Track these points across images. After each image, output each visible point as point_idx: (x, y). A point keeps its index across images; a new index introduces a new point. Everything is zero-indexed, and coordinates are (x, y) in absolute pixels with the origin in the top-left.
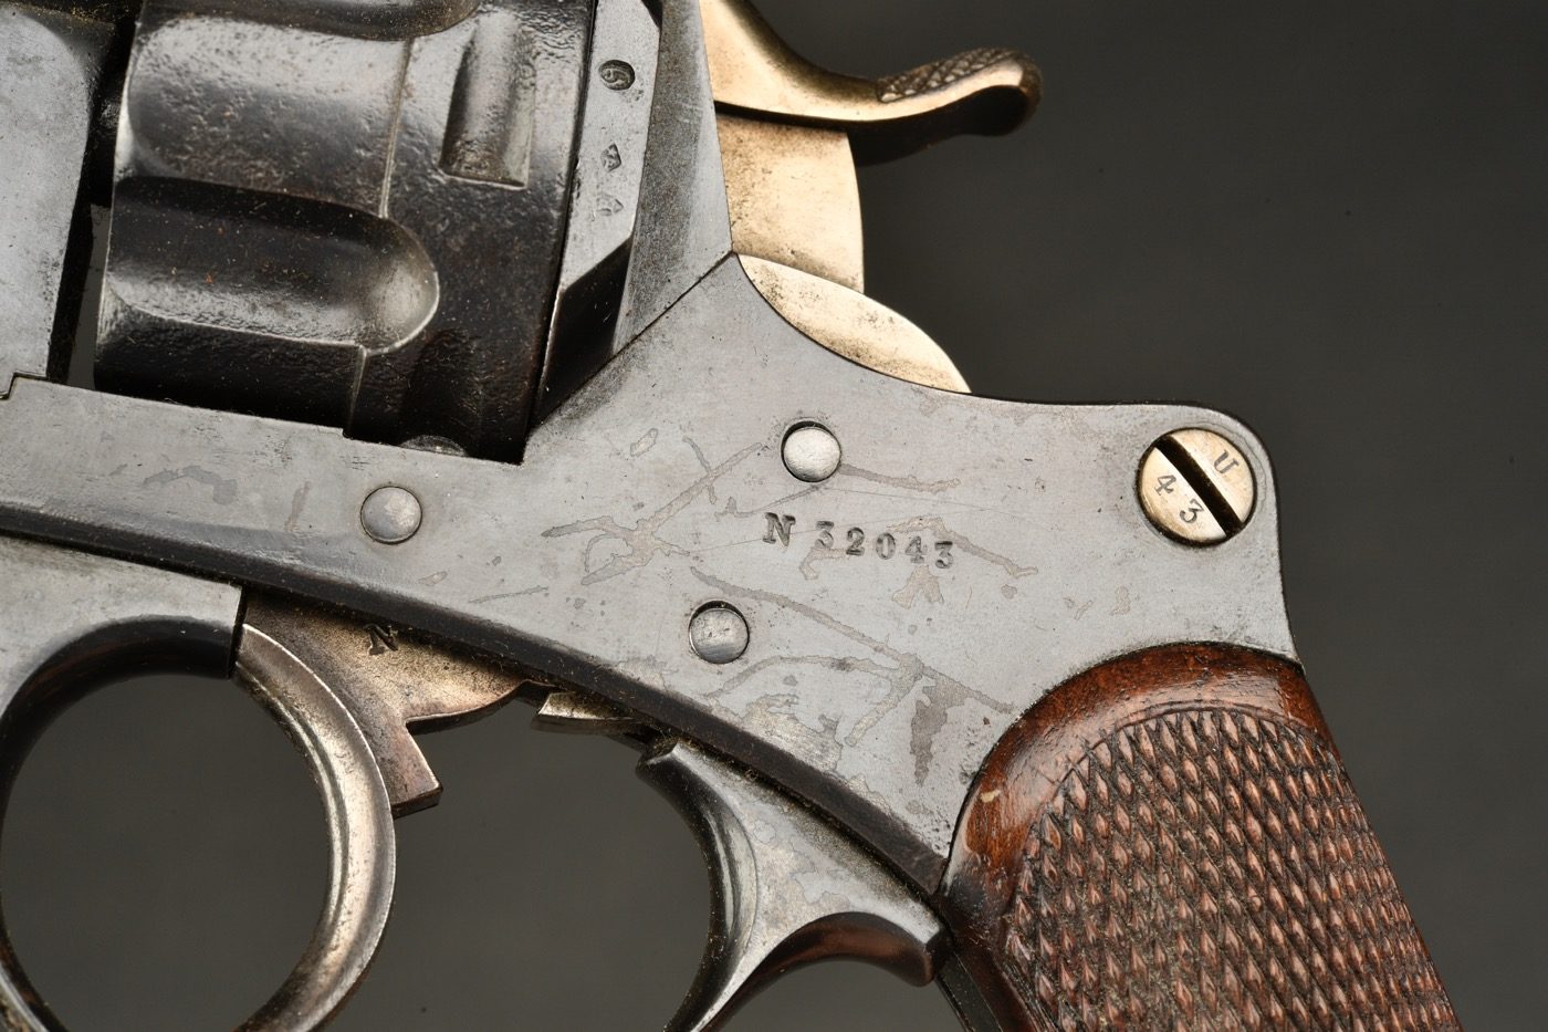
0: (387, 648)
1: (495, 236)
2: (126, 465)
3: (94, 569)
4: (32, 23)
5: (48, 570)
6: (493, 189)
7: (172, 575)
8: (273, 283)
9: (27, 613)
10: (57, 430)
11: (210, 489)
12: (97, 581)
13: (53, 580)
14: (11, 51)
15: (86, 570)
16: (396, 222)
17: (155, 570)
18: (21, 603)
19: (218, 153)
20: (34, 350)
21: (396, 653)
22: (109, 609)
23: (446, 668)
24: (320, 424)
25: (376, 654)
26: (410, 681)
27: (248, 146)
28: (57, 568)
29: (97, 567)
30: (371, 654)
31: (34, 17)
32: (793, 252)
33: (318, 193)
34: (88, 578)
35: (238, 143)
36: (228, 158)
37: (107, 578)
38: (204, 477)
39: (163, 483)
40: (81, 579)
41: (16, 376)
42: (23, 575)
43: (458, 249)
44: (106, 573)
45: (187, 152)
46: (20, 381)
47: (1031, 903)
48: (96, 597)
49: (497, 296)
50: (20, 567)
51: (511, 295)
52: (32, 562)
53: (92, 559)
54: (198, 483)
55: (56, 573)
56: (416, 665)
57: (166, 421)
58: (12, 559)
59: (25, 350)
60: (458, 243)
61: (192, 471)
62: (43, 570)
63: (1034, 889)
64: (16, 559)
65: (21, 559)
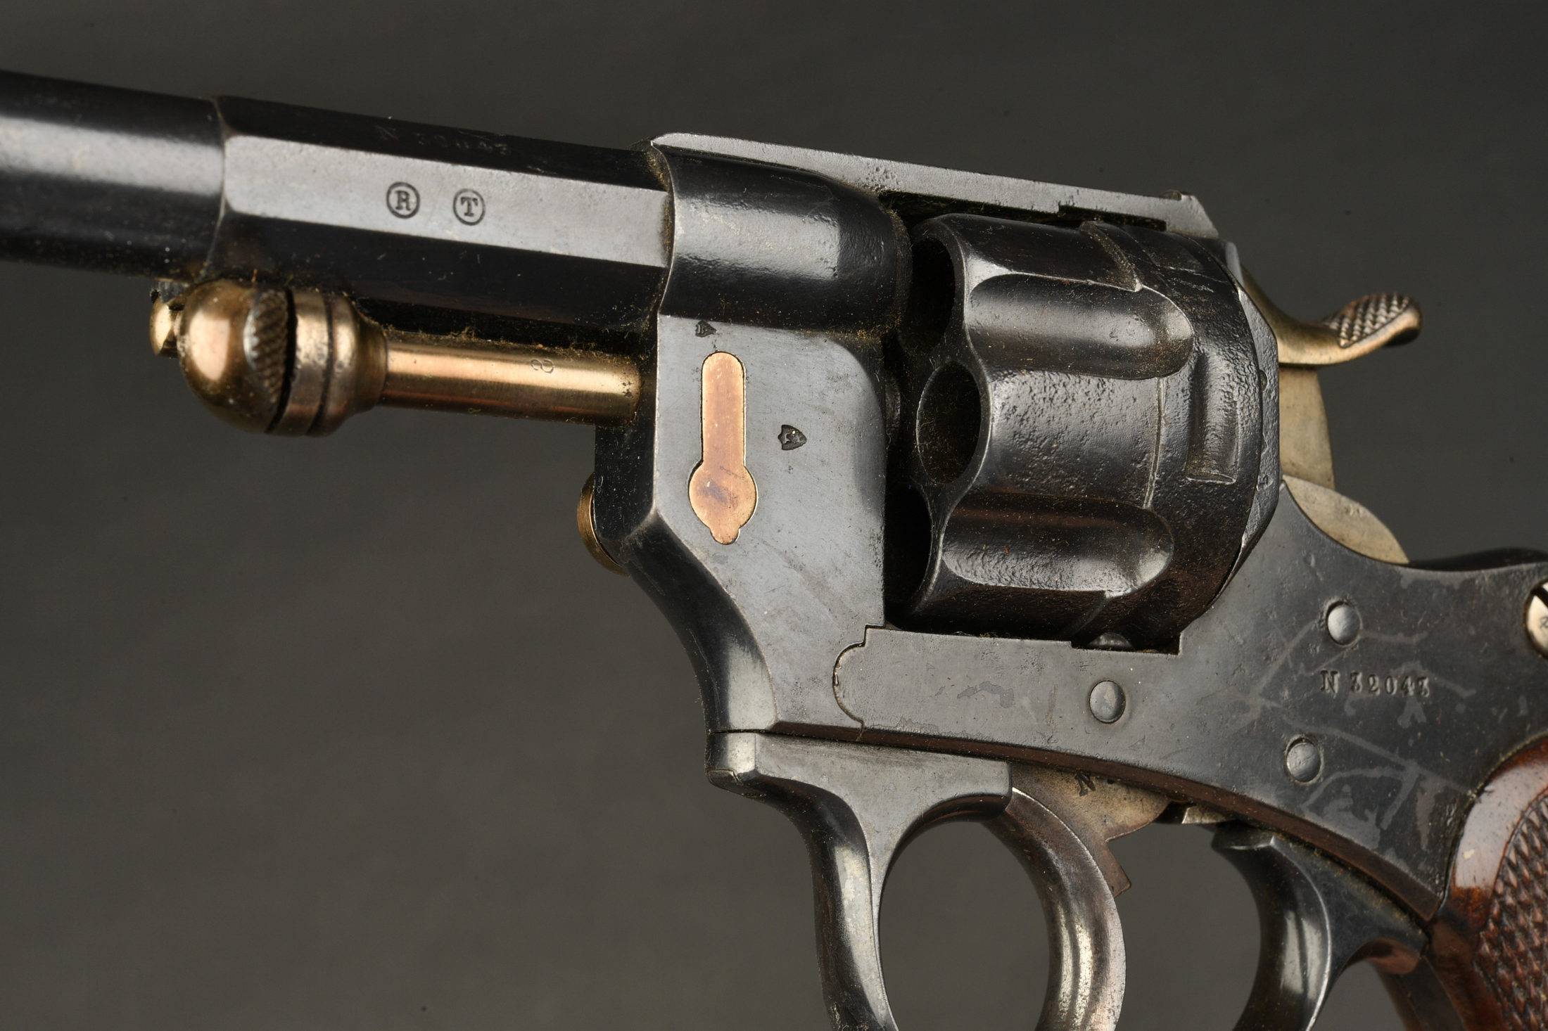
0: (1089, 790)
1: (1214, 517)
2: (944, 687)
3: (923, 763)
4: (838, 347)
5: (895, 768)
6: (1216, 485)
7: (970, 760)
8: (1045, 549)
9: (888, 802)
10: (898, 666)
11: (997, 697)
12: (926, 772)
13: (900, 775)
14: (829, 372)
15: (918, 764)
16: (1156, 513)
17: (960, 758)
18: (883, 795)
19: (1047, 475)
20: (875, 606)
21: (1095, 793)
22: (937, 791)
23: (1125, 799)
24: (1057, 640)
25: (1084, 795)
26: (1105, 812)
27: (1066, 468)
28: (901, 765)
29: (925, 761)
30: (1081, 796)
31: (837, 341)
32: (1293, 464)
33: (1106, 496)
34: (921, 770)
35: (1060, 466)
36: (1053, 477)
37: (933, 768)
38: (994, 689)
39: (969, 696)
40: (916, 772)
41: (867, 627)
42: (881, 774)
43: (1190, 527)
44: (930, 765)
45: (1028, 476)
46: (868, 630)
47: (1498, 922)
48: (928, 784)
49: (1206, 555)
50: (878, 767)
51: (1216, 555)
52: (884, 763)
53: (920, 754)
54: (990, 694)
55: (900, 769)
56: (1107, 800)
57: (964, 650)
58: (872, 762)
59: (870, 607)
60: (1191, 524)
61: (985, 686)
62: (892, 768)
63: (1500, 914)
64: (874, 762)
65: (877, 761)
